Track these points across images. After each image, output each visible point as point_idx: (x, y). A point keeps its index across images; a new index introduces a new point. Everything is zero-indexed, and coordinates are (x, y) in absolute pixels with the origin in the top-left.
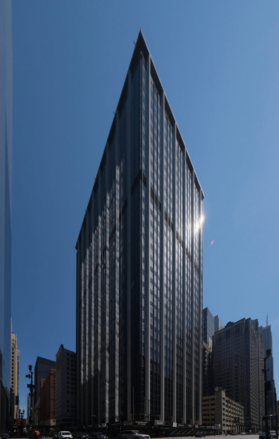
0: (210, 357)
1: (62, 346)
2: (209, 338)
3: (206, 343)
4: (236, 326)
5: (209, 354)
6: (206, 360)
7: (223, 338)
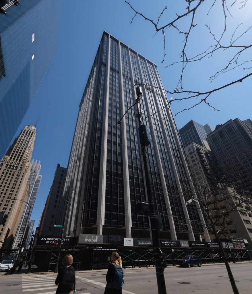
0: (209, 156)
1: (59, 165)
2: (203, 140)
3: (202, 146)
4: (226, 127)
5: (206, 153)
6: (205, 159)
7: (218, 138)
